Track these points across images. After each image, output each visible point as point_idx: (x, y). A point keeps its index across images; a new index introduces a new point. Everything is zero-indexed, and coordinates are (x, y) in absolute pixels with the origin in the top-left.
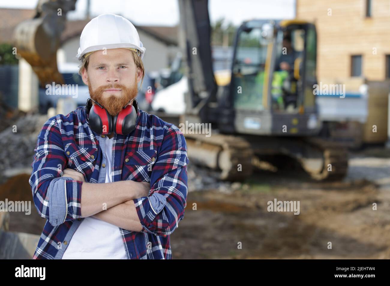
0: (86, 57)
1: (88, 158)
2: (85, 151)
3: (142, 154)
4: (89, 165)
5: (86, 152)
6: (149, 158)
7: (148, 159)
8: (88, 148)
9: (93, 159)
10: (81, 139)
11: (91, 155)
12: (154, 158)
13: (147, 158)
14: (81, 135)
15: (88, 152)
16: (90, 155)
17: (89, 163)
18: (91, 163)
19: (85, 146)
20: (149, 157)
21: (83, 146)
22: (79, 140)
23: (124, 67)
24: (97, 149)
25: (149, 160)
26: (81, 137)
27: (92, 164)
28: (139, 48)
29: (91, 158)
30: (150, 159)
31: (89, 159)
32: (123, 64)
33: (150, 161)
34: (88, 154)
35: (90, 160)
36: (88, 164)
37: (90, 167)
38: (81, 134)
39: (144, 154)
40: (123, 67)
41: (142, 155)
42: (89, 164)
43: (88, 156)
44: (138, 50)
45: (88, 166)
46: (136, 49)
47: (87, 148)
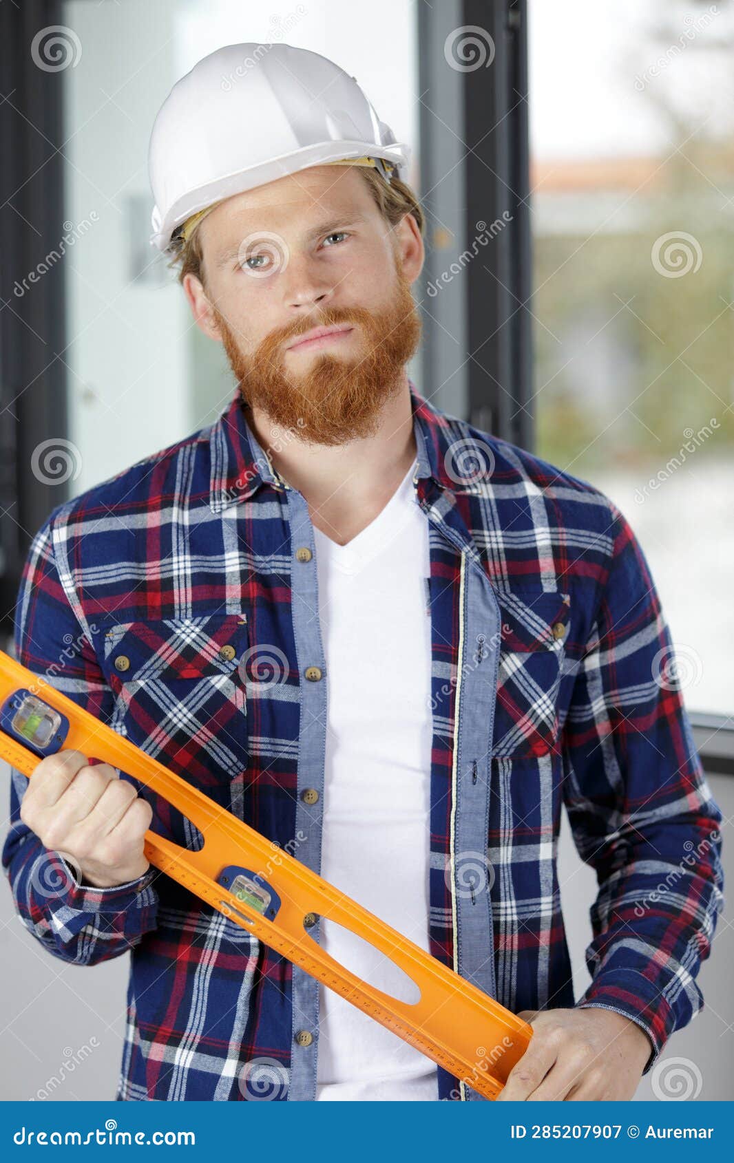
0: (187, 234)
1: (211, 660)
2: (197, 630)
3: (514, 605)
4: (218, 686)
5: (203, 635)
6: (545, 625)
7: (538, 628)
8: (207, 619)
9: (230, 661)
10: (182, 581)
11: (222, 646)
12: (560, 626)
13: (534, 625)
14: (182, 565)
15: (210, 636)
16: (216, 646)
17: (217, 678)
18: (225, 679)
19: (199, 609)
20: (541, 621)
21: (190, 612)
22: (176, 584)
23: (342, 234)
24: (243, 617)
25: (543, 632)
26: (182, 572)
27: (230, 681)
28: (381, 152)
29: (223, 658)
30: (548, 628)
31: (215, 664)
32: (335, 226)
33: (547, 640)
34: (212, 642)
35: (222, 668)
36: (213, 682)
37: (225, 693)
38: (181, 558)
39: (521, 604)
40: (335, 237)
41: (513, 608)
42: (220, 682)
43: (210, 650)
44: (381, 161)
45: (213, 690)
46: (369, 159)
47: (204, 617)
